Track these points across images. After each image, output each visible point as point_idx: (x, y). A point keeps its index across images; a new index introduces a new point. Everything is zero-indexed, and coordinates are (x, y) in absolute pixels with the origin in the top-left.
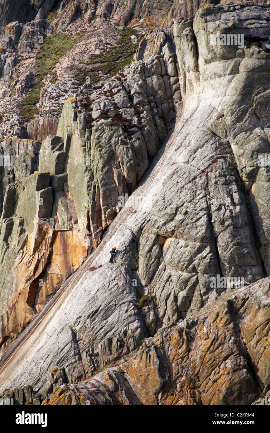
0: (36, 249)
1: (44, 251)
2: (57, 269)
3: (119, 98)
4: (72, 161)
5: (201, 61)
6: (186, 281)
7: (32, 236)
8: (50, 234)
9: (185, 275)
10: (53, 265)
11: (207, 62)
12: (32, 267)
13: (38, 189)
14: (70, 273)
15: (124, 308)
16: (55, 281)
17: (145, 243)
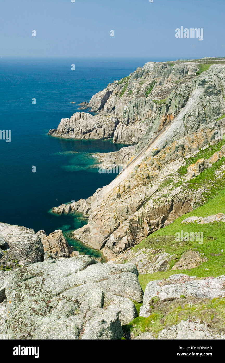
0: (165, 117)
1: (166, 117)
2: (168, 120)
3: (181, 91)
4: (173, 102)
5: (197, 85)
6: (194, 124)
7: (164, 115)
8: (167, 114)
9: (194, 122)
10: (167, 120)
11: (198, 85)
12: (164, 120)
13: (166, 107)
14: (170, 121)
15: (183, 128)
16: (168, 122)
17: (186, 117)
